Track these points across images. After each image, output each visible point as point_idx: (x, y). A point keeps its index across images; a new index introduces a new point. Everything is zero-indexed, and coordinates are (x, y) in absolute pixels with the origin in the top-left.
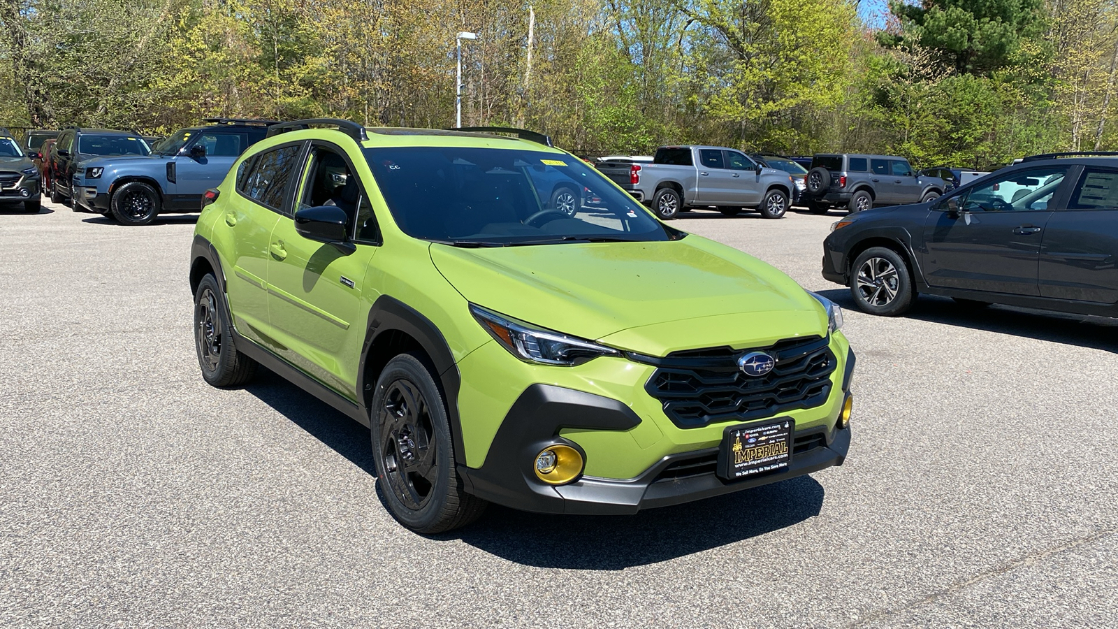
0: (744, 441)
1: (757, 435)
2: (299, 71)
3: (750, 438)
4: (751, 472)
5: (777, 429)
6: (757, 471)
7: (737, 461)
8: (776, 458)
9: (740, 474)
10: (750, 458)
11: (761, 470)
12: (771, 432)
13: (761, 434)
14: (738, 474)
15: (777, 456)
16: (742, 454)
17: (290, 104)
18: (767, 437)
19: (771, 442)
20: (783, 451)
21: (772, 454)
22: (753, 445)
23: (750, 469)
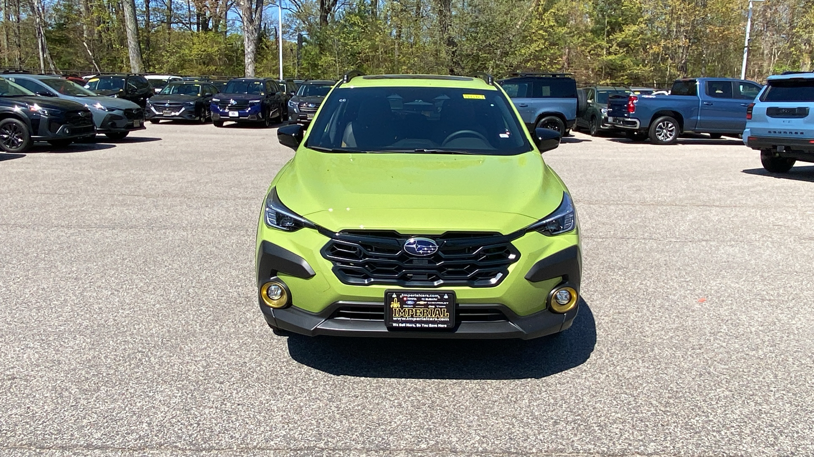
0: (402, 302)
1: (416, 299)
2: (619, 37)
3: (408, 300)
4: (408, 325)
5: (437, 297)
6: (414, 326)
7: (395, 315)
8: (436, 319)
9: (397, 325)
10: (409, 315)
11: (418, 325)
12: (430, 299)
13: (419, 299)
14: (394, 325)
15: (438, 318)
16: (400, 311)
17: (611, 60)
18: (426, 303)
19: (430, 307)
20: (444, 316)
21: (431, 315)
22: (412, 306)
23: (408, 323)
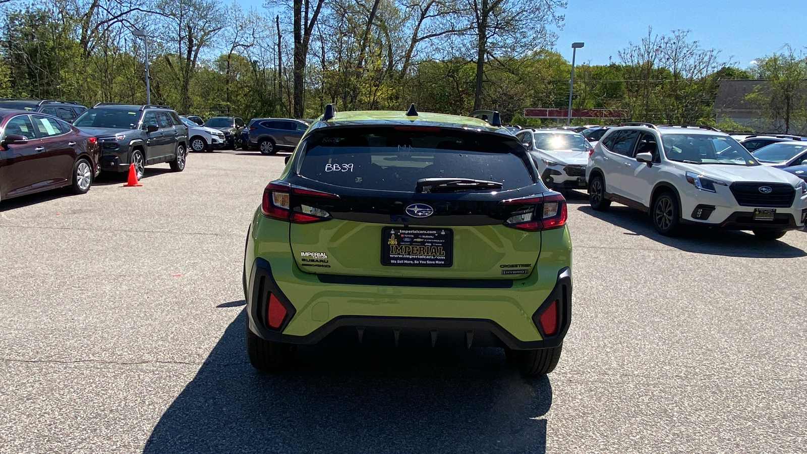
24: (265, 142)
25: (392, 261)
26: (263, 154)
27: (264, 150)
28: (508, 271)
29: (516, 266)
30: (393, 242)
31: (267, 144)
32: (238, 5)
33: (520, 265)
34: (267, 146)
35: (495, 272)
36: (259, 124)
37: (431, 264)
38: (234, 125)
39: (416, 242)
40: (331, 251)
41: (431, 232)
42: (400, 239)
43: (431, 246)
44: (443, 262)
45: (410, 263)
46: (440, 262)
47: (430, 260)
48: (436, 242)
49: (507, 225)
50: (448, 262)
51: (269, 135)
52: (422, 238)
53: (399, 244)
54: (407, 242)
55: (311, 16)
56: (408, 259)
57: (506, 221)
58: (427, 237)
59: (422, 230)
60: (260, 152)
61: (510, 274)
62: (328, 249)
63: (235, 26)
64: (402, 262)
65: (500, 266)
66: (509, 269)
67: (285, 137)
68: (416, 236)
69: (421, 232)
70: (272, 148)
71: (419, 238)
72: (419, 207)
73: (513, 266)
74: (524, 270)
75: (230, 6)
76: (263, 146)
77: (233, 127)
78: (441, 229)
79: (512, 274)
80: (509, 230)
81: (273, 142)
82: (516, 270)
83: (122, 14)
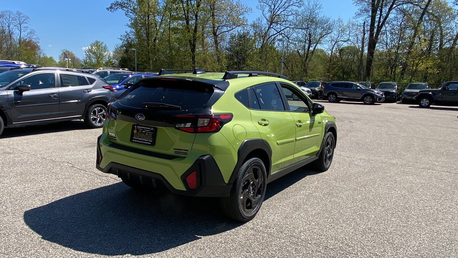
24: (332, 95)
25: (133, 140)
26: (330, 102)
27: (330, 100)
28: (177, 152)
29: (181, 150)
30: (135, 131)
31: (332, 96)
32: (341, 19)
33: (183, 150)
34: (332, 97)
35: (171, 152)
36: (329, 85)
37: (146, 144)
38: (320, 86)
39: (143, 132)
40: (116, 133)
41: (148, 128)
42: (138, 130)
43: (148, 135)
44: (150, 143)
45: (139, 142)
46: (149, 143)
47: (146, 142)
48: (150, 134)
49: (176, 128)
50: (153, 144)
51: (334, 91)
52: (145, 131)
53: (137, 133)
54: (140, 132)
55: (382, 20)
56: (139, 140)
57: (175, 126)
58: (147, 130)
59: (145, 127)
60: (328, 101)
61: (178, 153)
62: (116, 132)
63: (338, 30)
64: (136, 141)
65: (174, 149)
66: (177, 151)
67: (344, 92)
68: (143, 129)
69: (145, 128)
70: (335, 99)
71: (144, 131)
72: (140, 115)
73: (179, 150)
74: (185, 153)
75: (336, 19)
76: (330, 97)
77: (319, 87)
78: (152, 127)
79: (179, 154)
80: (177, 130)
81: (336, 95)
82: (181, 152)
83: (281, 31)
